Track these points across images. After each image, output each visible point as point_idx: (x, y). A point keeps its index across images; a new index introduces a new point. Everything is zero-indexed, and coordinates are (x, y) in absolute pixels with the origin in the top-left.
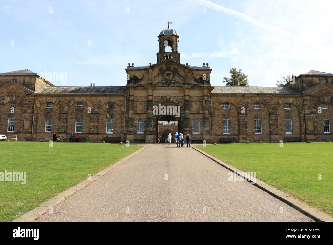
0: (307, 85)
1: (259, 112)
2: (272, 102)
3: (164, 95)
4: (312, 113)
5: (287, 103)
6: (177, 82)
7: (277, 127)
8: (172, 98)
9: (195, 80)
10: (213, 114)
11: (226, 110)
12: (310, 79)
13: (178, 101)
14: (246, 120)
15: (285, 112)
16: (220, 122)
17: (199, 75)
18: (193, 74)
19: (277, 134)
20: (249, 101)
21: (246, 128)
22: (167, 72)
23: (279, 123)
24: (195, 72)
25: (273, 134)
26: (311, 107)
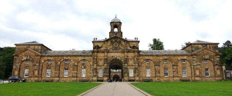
0: (195, 49)
1: (167, 65)
2: (174, 59)
3: (113, 56)
4: (198, 65)
5: (183, 59)
6: (121, 48)
7: (177, 73)
8: (118, 57)
9: (130, 47)
10: (141, 66)
11: (148, 63)
12: (197, 45)
14: (159, 69)
15: (182, 64)
17: (133, 44)
18: (129, 44)
19: (177, 77)
20: (161, 58)
21: (159, 73)
22: (115, 43)
23: (178, 71)
24: (130, 43)
25: (175, 77)
26: (198, 62)
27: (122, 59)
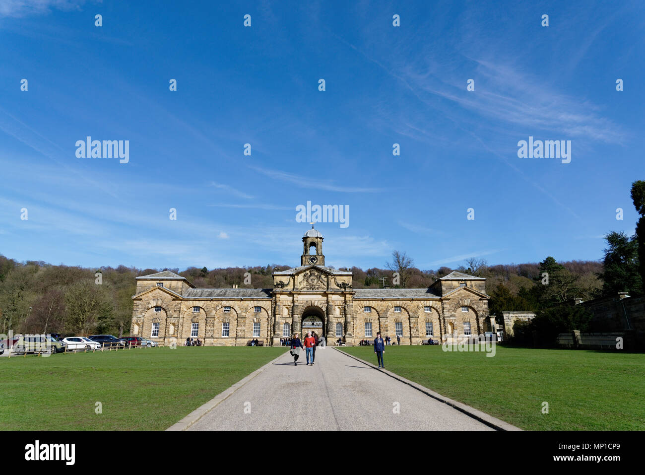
0: (446, 289)
1: (400, 316)
2: (412, 305)
3: (309, 300)
4: (451, 316)
5: (427, 306)
6: (321, 287)
7: (417, 330)
8: (316, 302)
9: (338, 285)
10: (355, 318)
11: (368, 314)
12: (450, 282)
13: (322, 305)
14: (386, 323)
15: (425, 315)
16: (362, 325)
17: (342, 280)
18: (335, 279)
19: (418, 337)
20: (390, 304)
21: (387, 331)
22: (311, 278)
23: (419, 326)
24: (337, 278)
25: (413, 337)
26: (451, 311)
27: (323, 306)
